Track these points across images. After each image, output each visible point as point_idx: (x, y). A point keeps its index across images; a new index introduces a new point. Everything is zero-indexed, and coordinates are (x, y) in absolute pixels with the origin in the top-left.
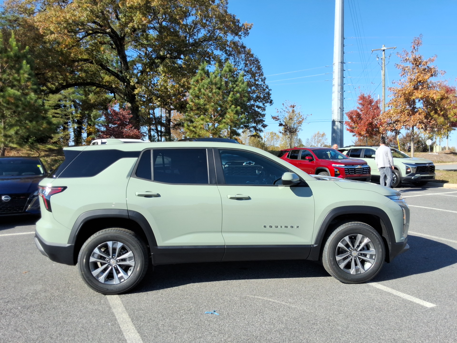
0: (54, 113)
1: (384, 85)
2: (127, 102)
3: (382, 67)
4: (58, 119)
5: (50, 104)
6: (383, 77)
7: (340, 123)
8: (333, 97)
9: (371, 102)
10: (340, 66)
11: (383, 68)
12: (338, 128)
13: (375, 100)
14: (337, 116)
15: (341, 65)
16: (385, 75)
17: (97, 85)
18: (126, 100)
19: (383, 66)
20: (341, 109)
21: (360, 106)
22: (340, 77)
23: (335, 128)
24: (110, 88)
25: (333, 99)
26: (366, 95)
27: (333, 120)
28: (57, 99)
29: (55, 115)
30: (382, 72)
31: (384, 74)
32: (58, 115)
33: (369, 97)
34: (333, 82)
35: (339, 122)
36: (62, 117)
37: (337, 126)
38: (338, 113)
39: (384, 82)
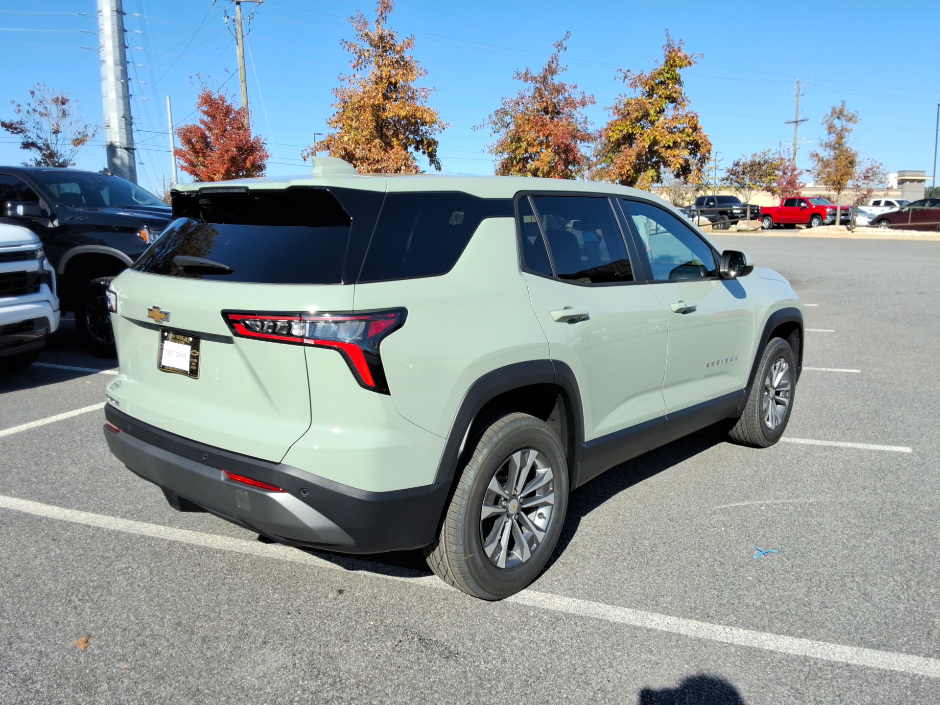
1: (243, 80)
3: (237, 39)
6: (240, 60)
7: (126, 151)
8: (103, 90)
9: (228, 111)
10: (115, 18)
11: (240, 42)
12: (123, 164)
13: (236, 107)
14: (118, 136)
15: (118, 17)
16: (243, 57)
19: (239, 36)
20: (126, 119)
21: (206, 118)
22: (117, 44)
23: (118, 162)
25: (104, 93)
26: (215, 96)
27: (109, 144)
30: (239, 51)
31: (242, 55)
33: (223, 99)
34: (102, 54)
35: (126, 149)
37: (122, 159)
38: (120, 127)
39: (244, 73)
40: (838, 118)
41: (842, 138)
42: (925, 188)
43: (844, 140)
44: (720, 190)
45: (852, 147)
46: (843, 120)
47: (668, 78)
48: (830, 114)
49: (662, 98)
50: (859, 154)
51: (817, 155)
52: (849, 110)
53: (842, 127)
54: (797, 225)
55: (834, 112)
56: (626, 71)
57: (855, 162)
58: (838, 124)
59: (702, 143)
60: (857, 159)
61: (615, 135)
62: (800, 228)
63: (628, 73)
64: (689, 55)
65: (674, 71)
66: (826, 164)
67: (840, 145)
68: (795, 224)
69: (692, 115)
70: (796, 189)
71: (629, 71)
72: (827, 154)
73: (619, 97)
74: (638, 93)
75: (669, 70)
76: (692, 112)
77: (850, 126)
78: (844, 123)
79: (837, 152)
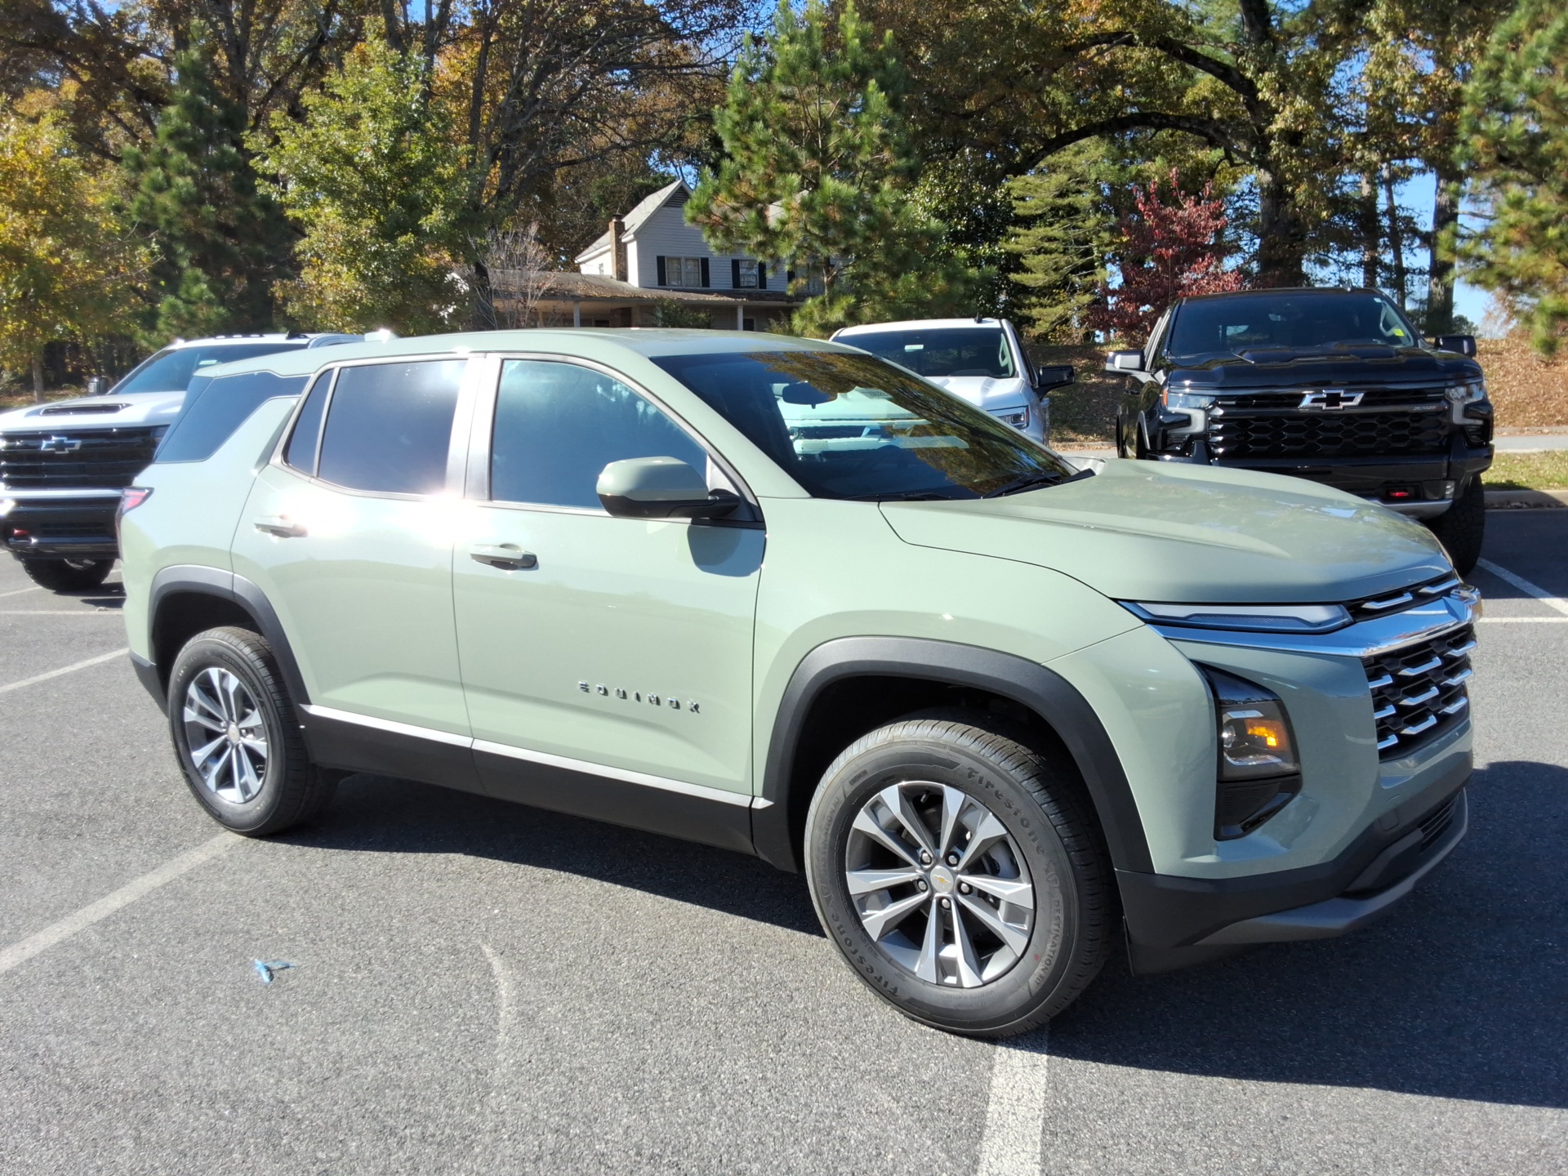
0: (1042, 239)
2: (1259, 168)
4: (1053, 256)
5: (1031, 208)
17: (1157, 121)
18: (1252, 162)
24: (1202, 123)
28: (1052, 188)
29: (1046, 245)
32: (1054, 246)
36: (1065, 252)
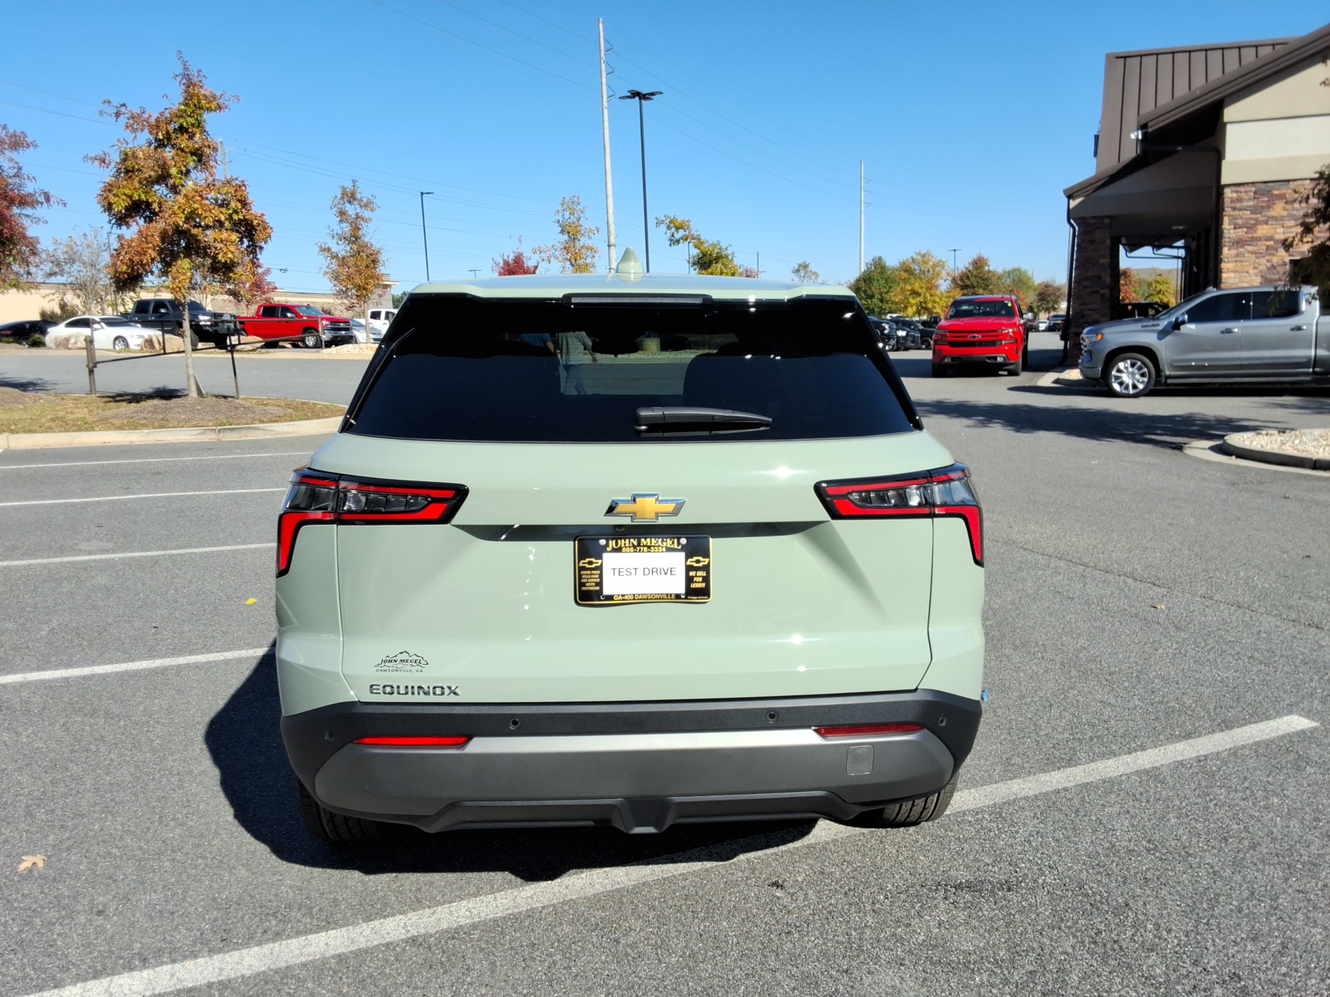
40: (350, 202)
41: (359, 229)
42: (393, 296)
43: (360, 233)
44: (159, 290)
45: (373, 242)
46: (357, 206)
47: (193, 125)
48: (339, 196)
49: (186, 152)
50: (382, 251)
51: (329, 250)
52: (364, 193)
53: (357, 214)
54: (281, 344)
55: (344, 194)
56: (119, 106)
57: (378, 261)
58: (351, 210)
59: (259, 225)
60: (382, 258)
61: (122, 202)
62: (284, 347)
63: (123, 108)
64: (218, 95)
65: (201, 115)
66: (343, 262)
67: (357, 238)
68: (277, 342)
69: (237, 182)
70: (264, 293)
71: (124, 105)
72: (342, 249)
73: (117, 143)
74: (141, 140)
75: (193, 112)
76: (237, 179)
77: (366, 214)
78: (359, 210)
79: (355, 247)
